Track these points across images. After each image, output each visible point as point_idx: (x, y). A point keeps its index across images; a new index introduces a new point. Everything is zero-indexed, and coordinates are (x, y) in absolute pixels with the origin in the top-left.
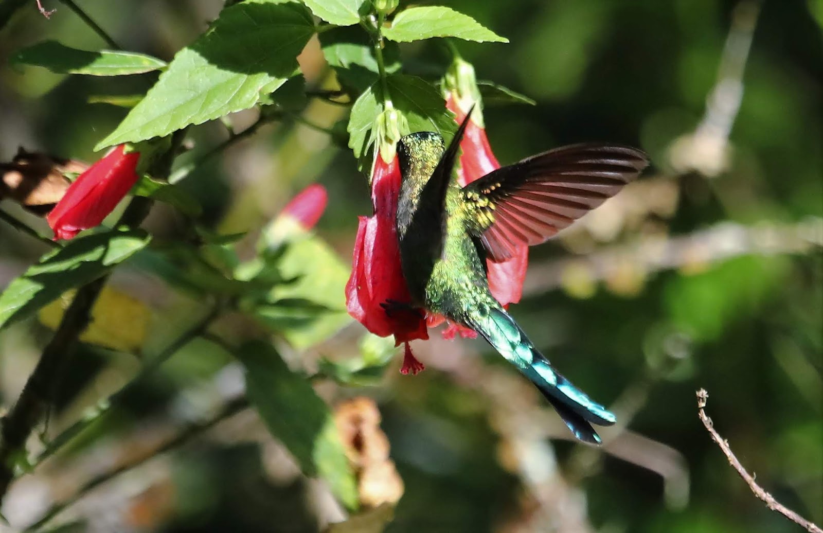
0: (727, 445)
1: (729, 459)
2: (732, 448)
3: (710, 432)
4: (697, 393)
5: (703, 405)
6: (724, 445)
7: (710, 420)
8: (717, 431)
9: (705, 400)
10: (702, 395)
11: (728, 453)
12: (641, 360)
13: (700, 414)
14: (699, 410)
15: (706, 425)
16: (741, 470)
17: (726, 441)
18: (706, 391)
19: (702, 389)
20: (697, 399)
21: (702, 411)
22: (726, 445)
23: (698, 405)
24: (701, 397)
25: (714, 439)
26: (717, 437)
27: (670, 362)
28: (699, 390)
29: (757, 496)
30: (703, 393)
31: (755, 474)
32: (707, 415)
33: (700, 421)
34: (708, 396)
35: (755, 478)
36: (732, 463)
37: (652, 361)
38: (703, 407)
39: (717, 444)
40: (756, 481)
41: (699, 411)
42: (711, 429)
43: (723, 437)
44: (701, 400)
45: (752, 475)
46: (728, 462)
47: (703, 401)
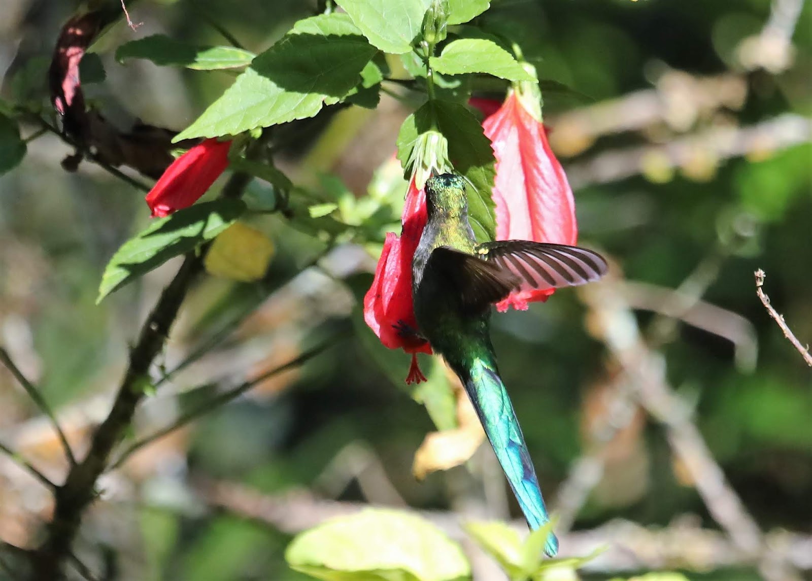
0: (783, 319)
1: (785, 332)
2: (787, 322)
3: (767, 308)
4: (755, 273)
5: (760, 283)
6: (780, 319)
7: (767, 298)
8: (774, 308)
9: (763, 280)
10: (760, 275)
11: (784, 327)
12: (715, 237)
13: (758, 292)
14: (757, 288)
15: (763, 302)
16: (795, 341)
17: (782, 316)
18: (763, 270)
19: (759, 269)
20: (756, 279)
21: (760, 289)
22: (781, 320)
23: (756, 284)
24: (759, 276)
25: (770, 314)
26: (773, 313)
27: (739, 240)
28: (757, 270)
29: (809, 365)
30: (760, 273)
31: (808, 345)
32: (764, 292)
33: (758, 299)
34: (765, 276)
35: (808, 349)
36: (787, 336)
37: (723, 238)
38: (760, 286)
39: (774, 319)
40: (809, 352)
41: (758, 290)
42: (768, 306)
43: (779, 312)
44: (759, 279)
45: (805, 347)
46: (783, 335)
47: (761, 280)
